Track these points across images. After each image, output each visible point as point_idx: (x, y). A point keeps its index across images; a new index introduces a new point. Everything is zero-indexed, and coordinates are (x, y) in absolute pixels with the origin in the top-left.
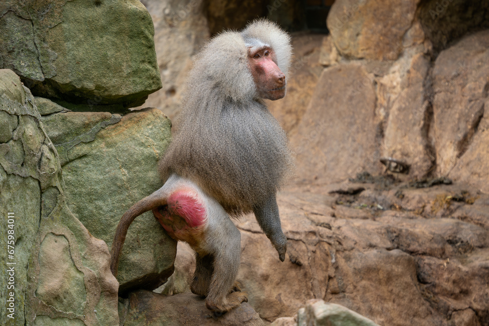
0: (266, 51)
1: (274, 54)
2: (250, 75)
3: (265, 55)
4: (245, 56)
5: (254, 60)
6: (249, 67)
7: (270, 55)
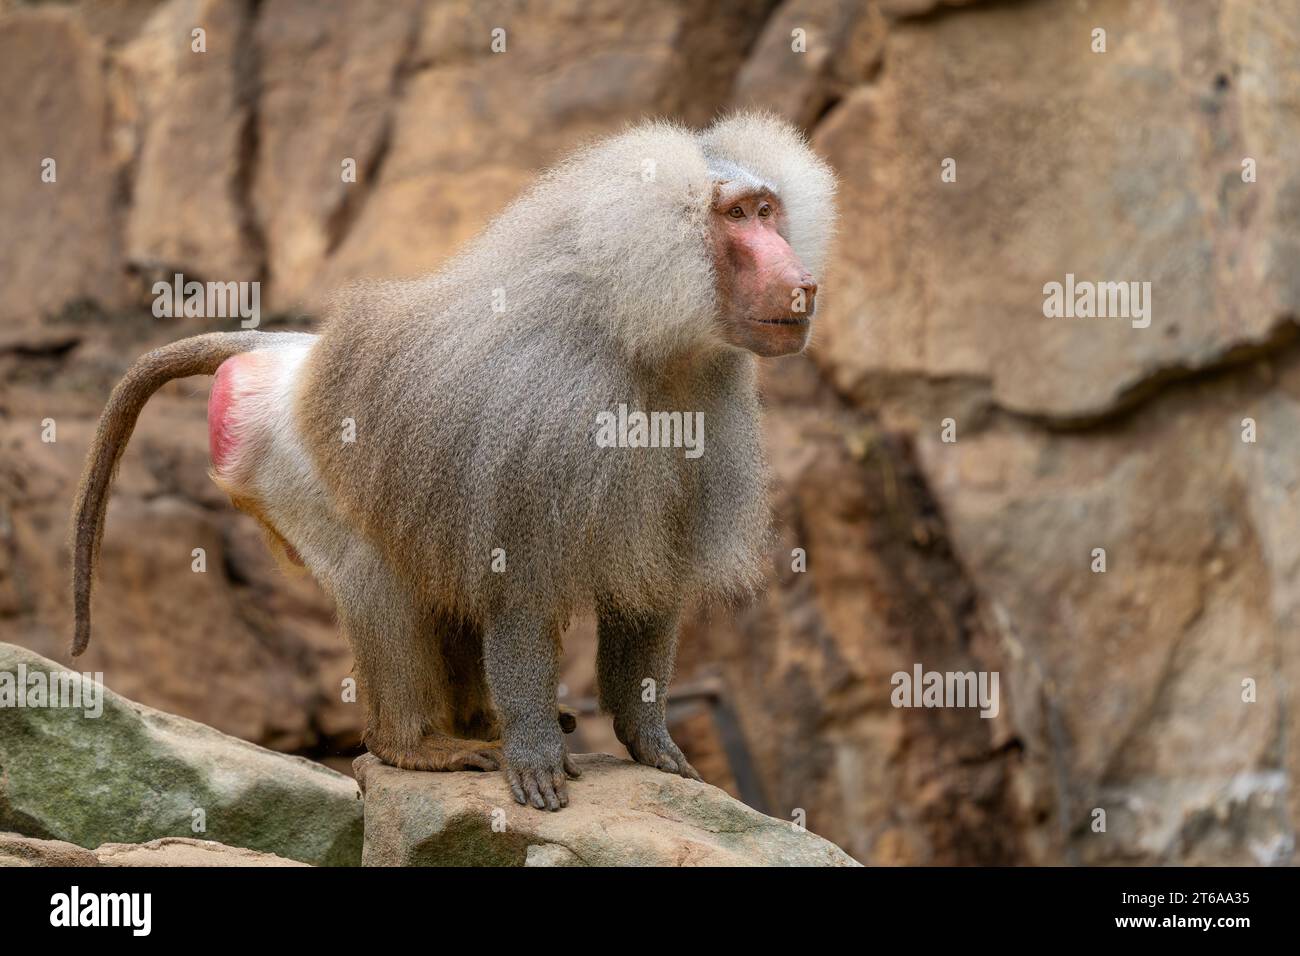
0: (763, 204)
1: (782, 218)
2: (709, 266)
3: (761, 214)
4: (703, 203)
5: (726, 222)
6: (710, 241)
7: (772, 219)
